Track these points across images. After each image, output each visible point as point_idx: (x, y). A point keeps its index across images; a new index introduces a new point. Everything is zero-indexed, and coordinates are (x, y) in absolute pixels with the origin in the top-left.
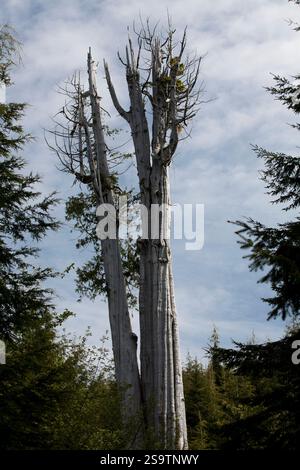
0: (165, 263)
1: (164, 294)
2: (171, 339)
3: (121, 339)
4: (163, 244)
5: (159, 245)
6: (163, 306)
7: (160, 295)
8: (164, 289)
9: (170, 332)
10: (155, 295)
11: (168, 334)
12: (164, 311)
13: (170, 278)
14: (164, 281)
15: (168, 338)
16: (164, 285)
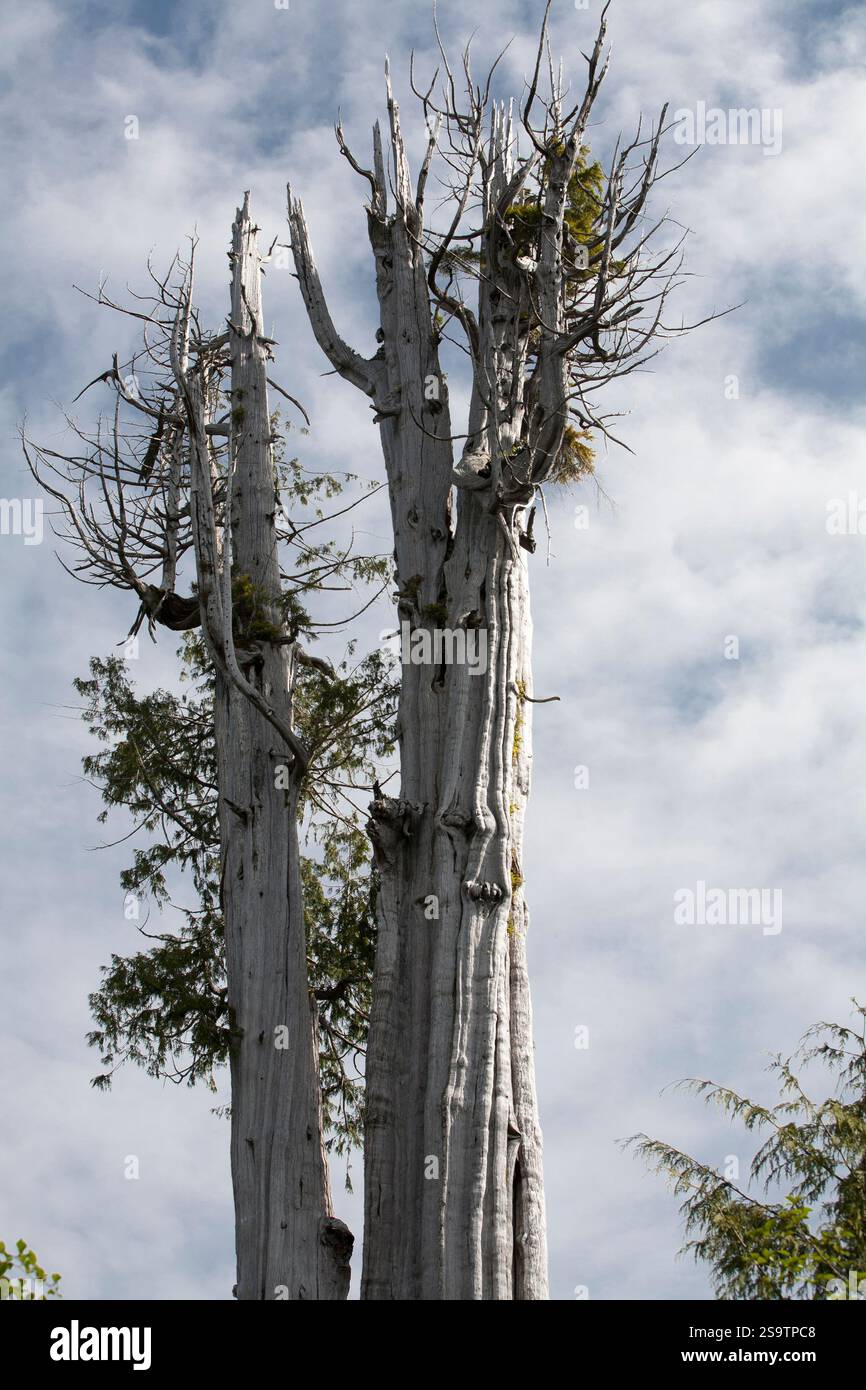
0: (491, 901)
1: (480, 1035)
2: (504, 1234)
3: (277, 1237)
4: (487, 822)
5: (470, 829)
6: (476, 1087)
7: (464, 1036)
8: (483, 1010)
9: (504, 1200)
10: (438, 1038)
11: (491, 1210)
12: (479, 1106)
13: (513, 980)
14: (483, 977)
15: (491, 1226)
16: (482, 994)
